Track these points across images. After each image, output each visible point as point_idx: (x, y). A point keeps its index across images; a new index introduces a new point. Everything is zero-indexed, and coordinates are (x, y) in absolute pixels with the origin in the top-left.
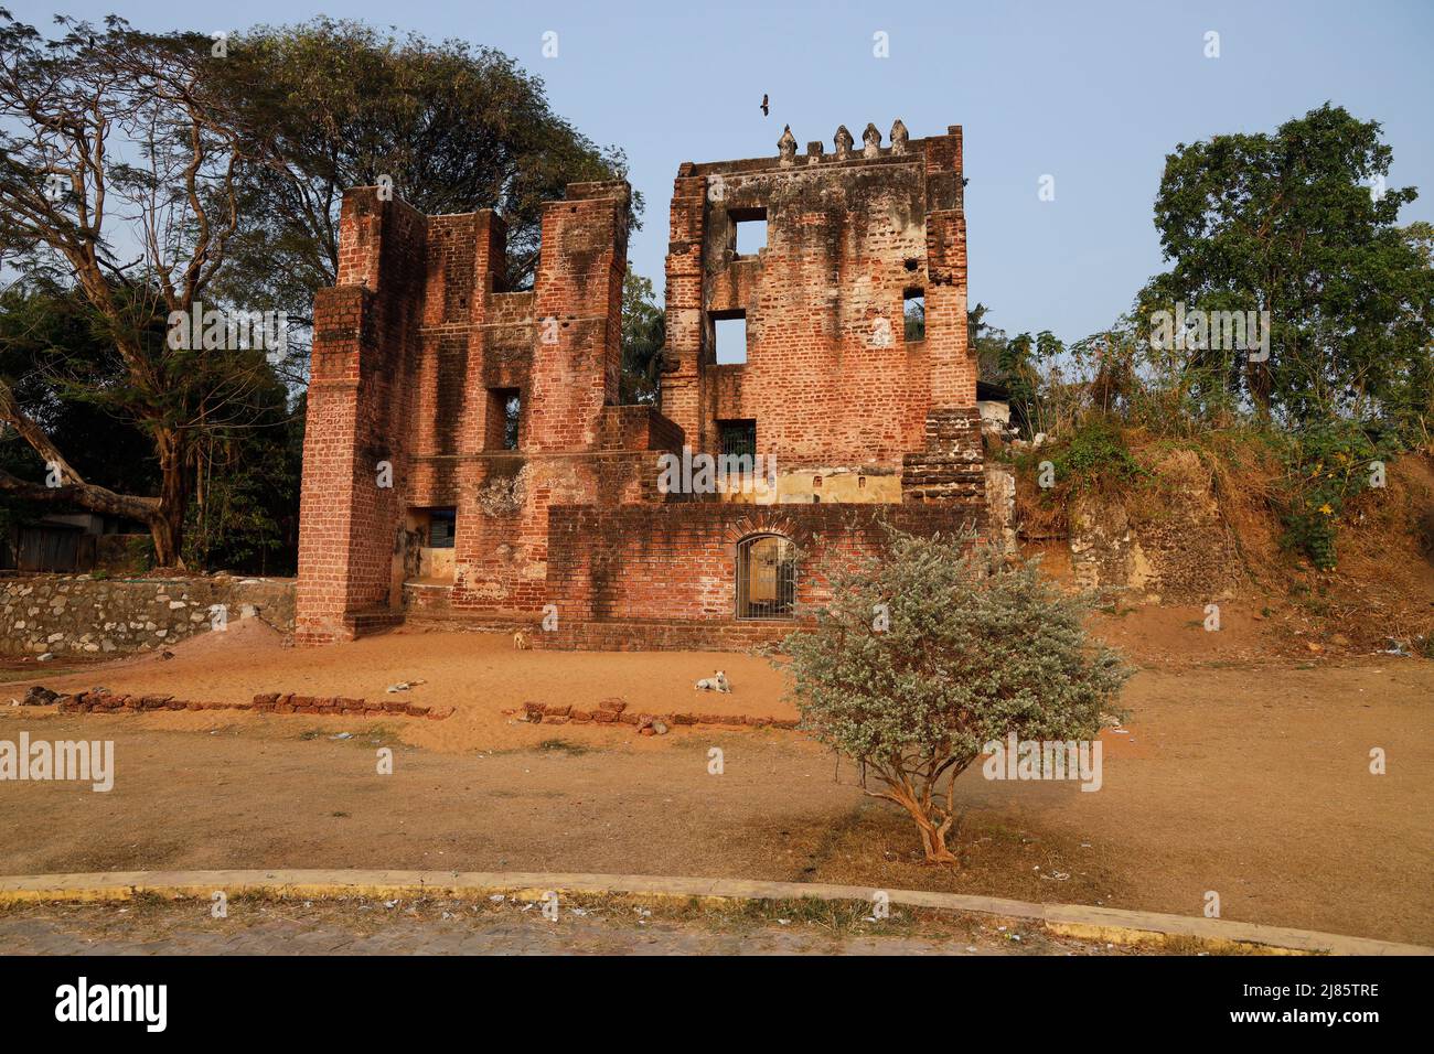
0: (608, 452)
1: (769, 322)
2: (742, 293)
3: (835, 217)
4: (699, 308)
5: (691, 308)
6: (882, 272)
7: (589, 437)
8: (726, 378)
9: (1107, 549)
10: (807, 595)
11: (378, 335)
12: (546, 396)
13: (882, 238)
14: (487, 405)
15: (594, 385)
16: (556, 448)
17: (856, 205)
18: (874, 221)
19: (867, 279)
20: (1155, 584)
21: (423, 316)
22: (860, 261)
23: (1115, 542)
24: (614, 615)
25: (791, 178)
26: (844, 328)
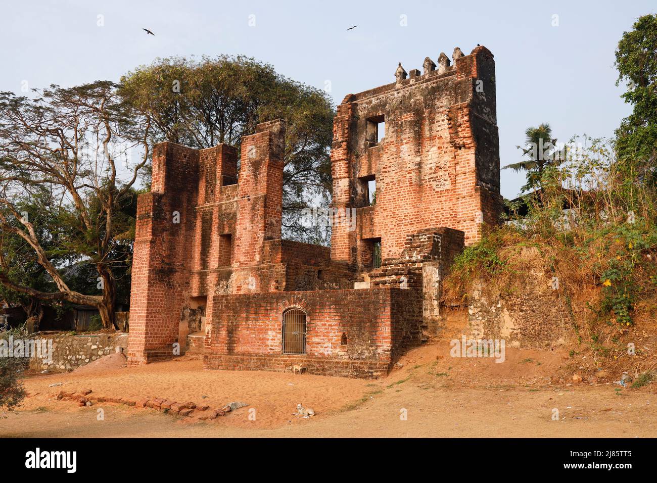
0: (264, 265)
1: (387, 180)
2: (373, 165)
3: (418, 113)
4: (348, 177)
5: (344, 178)
6: (443, 143)
7: (257, 257)
8: (366, 215)
9: (488, 312)
10: (311, 341)
11: (165, 214)
12: (241, 237)
13: (443, 123)
14: (220, 243)
15: (260, 230)
16: (245, 264)
17: (429, 105)
18: (439, 113)
19: (435, 148)
20: (517, 334)
21: (197, 200)
22: (432, 138)
23: (493, 308)
24: (235, 351)
25: (396, 95)
26: (424, 180)
